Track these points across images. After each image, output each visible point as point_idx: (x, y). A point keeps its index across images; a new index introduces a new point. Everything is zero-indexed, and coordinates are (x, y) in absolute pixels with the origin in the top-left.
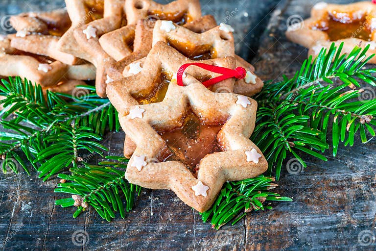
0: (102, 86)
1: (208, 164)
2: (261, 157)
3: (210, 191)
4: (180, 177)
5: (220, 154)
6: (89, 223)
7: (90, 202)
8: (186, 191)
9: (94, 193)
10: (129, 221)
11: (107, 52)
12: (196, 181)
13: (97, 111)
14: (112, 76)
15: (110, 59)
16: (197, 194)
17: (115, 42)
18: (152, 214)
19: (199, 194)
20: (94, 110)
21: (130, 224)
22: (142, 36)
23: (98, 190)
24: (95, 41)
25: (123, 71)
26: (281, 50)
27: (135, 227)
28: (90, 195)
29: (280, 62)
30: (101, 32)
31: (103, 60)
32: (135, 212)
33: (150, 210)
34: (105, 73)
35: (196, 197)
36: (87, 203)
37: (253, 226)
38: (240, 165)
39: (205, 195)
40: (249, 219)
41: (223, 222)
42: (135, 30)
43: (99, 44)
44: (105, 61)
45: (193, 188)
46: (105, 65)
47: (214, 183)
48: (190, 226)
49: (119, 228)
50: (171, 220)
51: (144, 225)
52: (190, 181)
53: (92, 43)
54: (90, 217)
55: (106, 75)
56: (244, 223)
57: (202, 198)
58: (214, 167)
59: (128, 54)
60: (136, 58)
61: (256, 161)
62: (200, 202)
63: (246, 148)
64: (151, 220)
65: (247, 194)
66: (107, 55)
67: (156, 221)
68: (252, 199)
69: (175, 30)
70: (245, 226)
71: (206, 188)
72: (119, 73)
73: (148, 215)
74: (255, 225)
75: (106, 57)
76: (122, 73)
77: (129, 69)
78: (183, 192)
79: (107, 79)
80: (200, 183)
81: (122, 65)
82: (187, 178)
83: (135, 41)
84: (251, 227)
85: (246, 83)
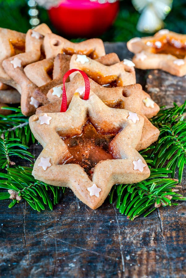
0: (27, 106)
1: (102, 169)
2: (146, 167)
3: (102, 192)
4: (78, 179)
5: (113, 162)
6: (27, 214)
7: (24, 196)
8: (82, 191)
9: (26, 189)
10: (60, 213)
11: (31, 80)
12: (92, 183)
13: (21, 127)
14: (37, 98)
15: (33, 85)
16: (91, 194)
17: (38, 71)
18: (79, 207)
19: (93, 195)
20: (18, 126)
21: (62, 215)
22: (61, 67)
23: (29, 187)
24: (21, 70)
25: (47, 93)
26: (164, 86)
27: (66, 218)
28: (23, 190)
29: (165, 94)
30: (25, 64)
31: (27, 85)
32: (64, 205)
33: (77, 204)
34: (30, 95)
35: (90, 197)
36: (21, 196)
37: (166, 217)
38: (128, 172)
39: (98, 195)
40: (162, 212)
41: (137, 215)
42: (54, 63)
43: (24, 73)
44: (28, 86)
45: (88, 189)
46: (29, 89)
47: (106, 186)
48: (113, 217)
49: (53, 218)
50: (96, 212)
51: (74, 216)
52: (87, 183)
53: (18, 71)
54: (27, 209)
55: (30, 97)
56: (158, 215)
57: (96, 198)
58: (107, 173)
59: (49, 81)
60: (57, 84)
61: (141, 170)
62: (93, 201)
63: (133, 158)
64: (79, 212)
65: (157, 193)
66: (31, 82)
67: (83, 213)
68: (161, 197)
69: (89, 63)
70: (159, 217)
71: (100, 190)
72: (44, 96)
73: (76, 208)
74: (167, 216)
75: (29, 83)
76: (46, 95)
77: (52, 91)
78: (80, 192)
79: (31, 101)
80: (94, 185)
81: (46, 89)
82: (84, 180)
83: (54, 71)
84: (164, 218)
85: (146, 107)
